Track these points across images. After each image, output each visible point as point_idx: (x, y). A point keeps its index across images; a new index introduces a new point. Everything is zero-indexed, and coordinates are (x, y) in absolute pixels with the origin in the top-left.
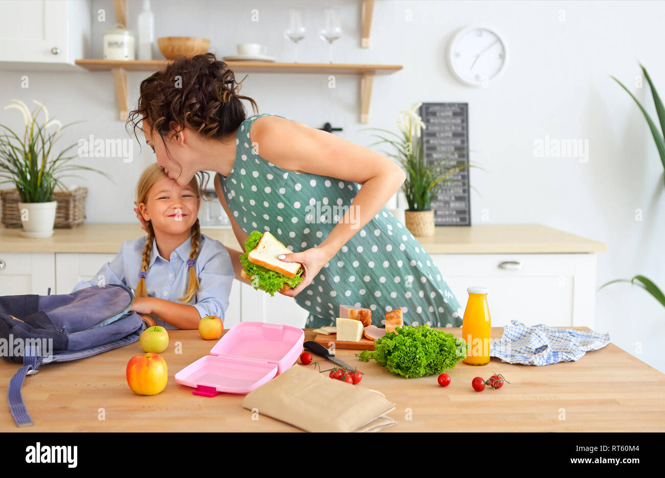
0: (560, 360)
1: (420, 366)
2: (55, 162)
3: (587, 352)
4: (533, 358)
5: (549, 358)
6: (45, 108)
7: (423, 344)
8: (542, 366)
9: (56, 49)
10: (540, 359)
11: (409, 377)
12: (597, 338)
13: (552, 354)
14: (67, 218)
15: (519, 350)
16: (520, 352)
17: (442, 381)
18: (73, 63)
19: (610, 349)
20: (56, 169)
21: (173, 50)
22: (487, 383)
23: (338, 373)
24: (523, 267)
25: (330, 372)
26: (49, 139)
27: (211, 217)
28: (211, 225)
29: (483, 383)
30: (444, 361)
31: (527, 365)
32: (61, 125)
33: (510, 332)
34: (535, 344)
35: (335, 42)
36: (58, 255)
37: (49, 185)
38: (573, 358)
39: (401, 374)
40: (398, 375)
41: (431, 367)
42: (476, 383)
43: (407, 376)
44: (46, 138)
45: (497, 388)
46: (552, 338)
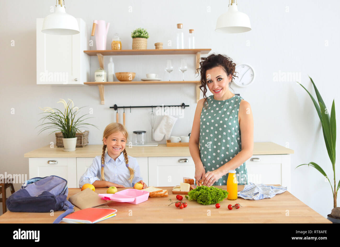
0: (264, 198)
1: (209, 200)
2: (76, 122)
3: (276, 194)
4: (254, 197)
5: (260, 197)
6: (72, 102)
7: (210, 192)
8: (257, 200)
9: (77, 79)
10: (257, 197)
11: (205, 205)
12: (282, 189)
13: (261, 195)
14: (81, 143)
15: (250, 194)
16: (250, 195)
17: (217, 206)
18: (83, 84)
19: (286, 193)
20: (76, 125)
21: (121, 77)
22: (233, 207)
23: (178, 203)
24: (260, 160)
25: (175, 203)
26: (74, 113)
27: (137, 142)
28: (137, 145)
29: (232, 207)
30: (218, 199)
31: (251, 200)
32: (78, 108)
33: (247, 187)
34: (256, 191)
35: (185, 72)
36: (77, 158)
37: (74, 132)
38: (269, 197)
39: (202, 203)
40: (201, 204)
41: (213, 201)
42: (229, 207)
43: (204, 204)
44: (73, 113)
45: (237, 208)
46: (263, 189)
